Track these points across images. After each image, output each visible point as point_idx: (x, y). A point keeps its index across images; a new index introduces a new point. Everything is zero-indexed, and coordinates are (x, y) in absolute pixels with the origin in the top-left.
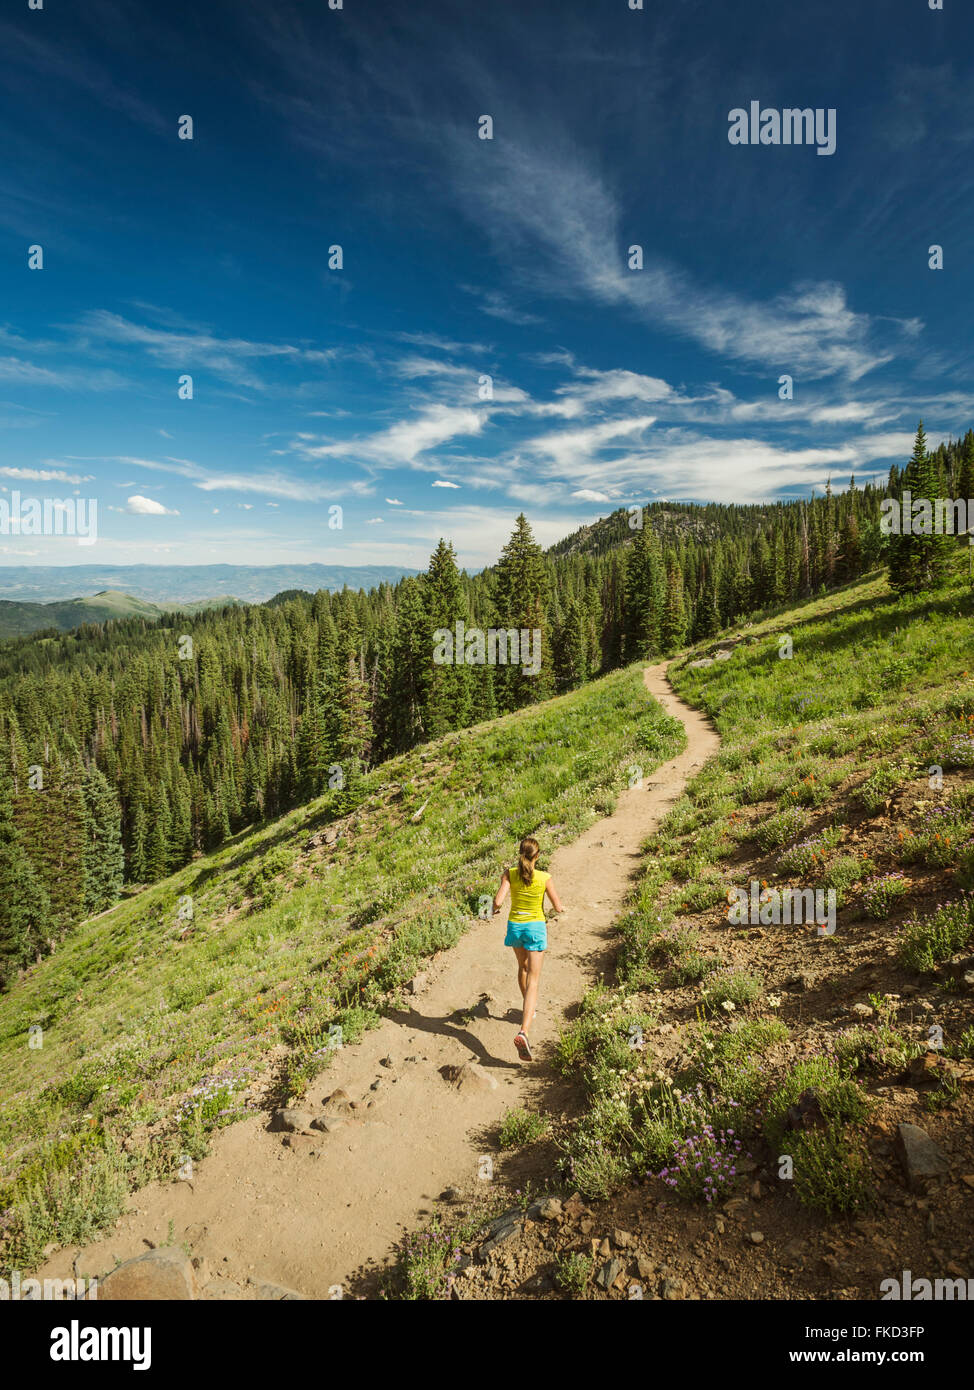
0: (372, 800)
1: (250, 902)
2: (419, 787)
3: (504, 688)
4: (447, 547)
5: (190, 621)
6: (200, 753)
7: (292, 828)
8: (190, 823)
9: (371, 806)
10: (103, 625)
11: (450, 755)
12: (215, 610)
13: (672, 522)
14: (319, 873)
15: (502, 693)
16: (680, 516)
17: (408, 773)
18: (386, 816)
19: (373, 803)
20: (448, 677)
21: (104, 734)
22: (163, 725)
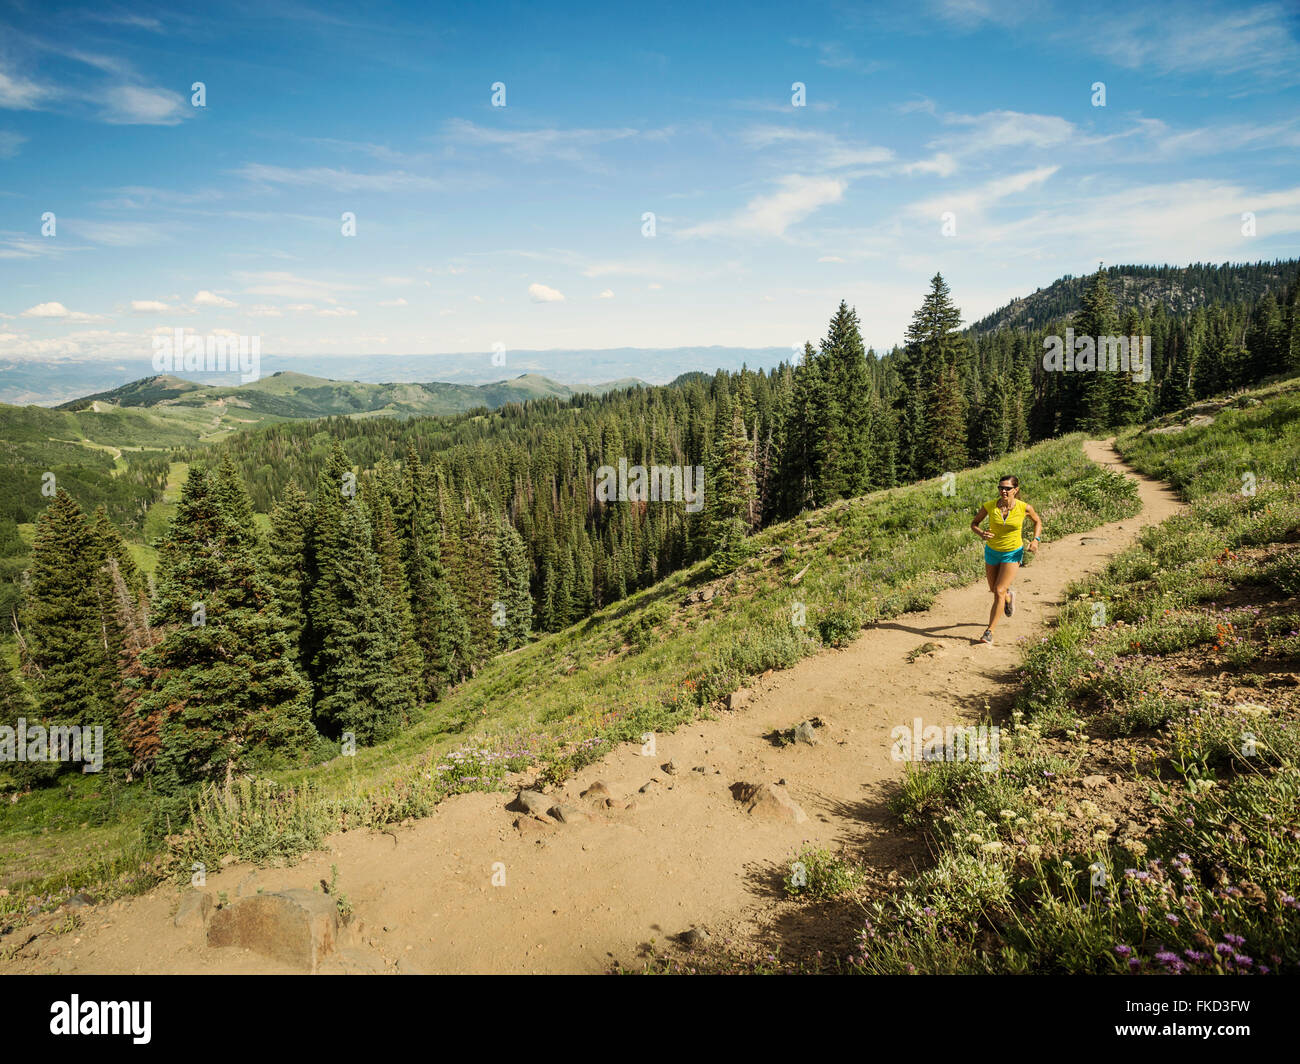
0: (752, 562)
1: (628, 648)
2: (801, 551)
3: (907, 467)
4: (849, 309)
5: (598, 400)
6: (602, 522)
7: (673, 585)
8: (591, 584)
9: (750, 568)
10: (523, 403)
11: (837, 521)
12: (620, 390)
13: (1135, 289)
14: (692, 627)
15: (905, 473)
16: (1147, 281)
17: (791, 538)
18: (765, 579)
19: (753, 565)
20: (844, 450)
21: (521, 499)
22: (571, 494)
